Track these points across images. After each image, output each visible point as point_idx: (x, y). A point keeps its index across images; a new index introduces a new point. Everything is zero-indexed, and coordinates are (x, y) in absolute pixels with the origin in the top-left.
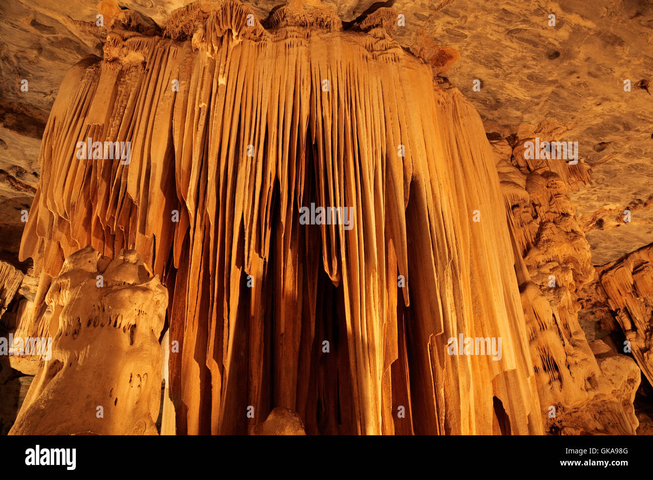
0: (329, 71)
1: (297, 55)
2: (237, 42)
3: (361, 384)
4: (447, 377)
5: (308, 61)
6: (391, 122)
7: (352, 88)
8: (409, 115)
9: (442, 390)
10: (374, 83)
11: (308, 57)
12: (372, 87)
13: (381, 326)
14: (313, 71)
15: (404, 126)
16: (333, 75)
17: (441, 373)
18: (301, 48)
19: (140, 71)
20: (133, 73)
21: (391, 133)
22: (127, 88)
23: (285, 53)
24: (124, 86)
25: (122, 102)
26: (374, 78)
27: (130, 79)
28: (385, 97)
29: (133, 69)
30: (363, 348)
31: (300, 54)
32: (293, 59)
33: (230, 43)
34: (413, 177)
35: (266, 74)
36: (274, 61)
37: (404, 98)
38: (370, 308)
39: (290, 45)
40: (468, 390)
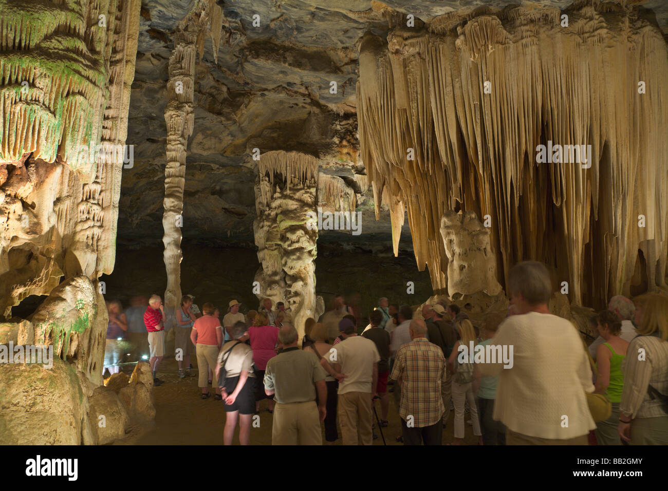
0: (554, 68)
1: (532, 55)
2: (491, 51)
3: (572, 257)
4: (613, 250)
5: (539, 59)
6: (595, 101)
7: (570, 80)
8: (607, 95)
9: (610, 257)
10: (584, 68)
11: (539, 55)
12: (582, 72)
13: (582, 230)
14: (543, 68)
15: (603, 104)
16: (557, 73)
17: (610, 250)
18: (533, 47)
19: (417, 60)
20: (413, 62)
21: (594, 110)
22: (413, 76)
23: (523, 54)
24: (411, 74)
25: (414, 88)
26: (584, 63)
27: (413, 68)
28: (591, 79)
29: (412, 58)
30: (573, 241)
31: (533, 53)
32: (529, 58)
33: (487, 52)
34: (605, 141)
35: (513, 76)
36: (516, 63)
37: (604, 79)
38: (577, 221)
39: (526, 46)
40: (623, 256)
